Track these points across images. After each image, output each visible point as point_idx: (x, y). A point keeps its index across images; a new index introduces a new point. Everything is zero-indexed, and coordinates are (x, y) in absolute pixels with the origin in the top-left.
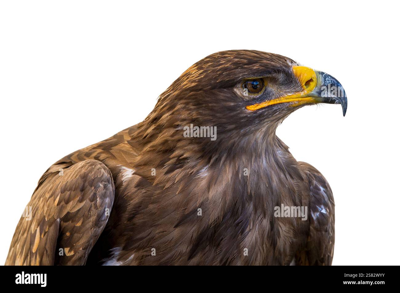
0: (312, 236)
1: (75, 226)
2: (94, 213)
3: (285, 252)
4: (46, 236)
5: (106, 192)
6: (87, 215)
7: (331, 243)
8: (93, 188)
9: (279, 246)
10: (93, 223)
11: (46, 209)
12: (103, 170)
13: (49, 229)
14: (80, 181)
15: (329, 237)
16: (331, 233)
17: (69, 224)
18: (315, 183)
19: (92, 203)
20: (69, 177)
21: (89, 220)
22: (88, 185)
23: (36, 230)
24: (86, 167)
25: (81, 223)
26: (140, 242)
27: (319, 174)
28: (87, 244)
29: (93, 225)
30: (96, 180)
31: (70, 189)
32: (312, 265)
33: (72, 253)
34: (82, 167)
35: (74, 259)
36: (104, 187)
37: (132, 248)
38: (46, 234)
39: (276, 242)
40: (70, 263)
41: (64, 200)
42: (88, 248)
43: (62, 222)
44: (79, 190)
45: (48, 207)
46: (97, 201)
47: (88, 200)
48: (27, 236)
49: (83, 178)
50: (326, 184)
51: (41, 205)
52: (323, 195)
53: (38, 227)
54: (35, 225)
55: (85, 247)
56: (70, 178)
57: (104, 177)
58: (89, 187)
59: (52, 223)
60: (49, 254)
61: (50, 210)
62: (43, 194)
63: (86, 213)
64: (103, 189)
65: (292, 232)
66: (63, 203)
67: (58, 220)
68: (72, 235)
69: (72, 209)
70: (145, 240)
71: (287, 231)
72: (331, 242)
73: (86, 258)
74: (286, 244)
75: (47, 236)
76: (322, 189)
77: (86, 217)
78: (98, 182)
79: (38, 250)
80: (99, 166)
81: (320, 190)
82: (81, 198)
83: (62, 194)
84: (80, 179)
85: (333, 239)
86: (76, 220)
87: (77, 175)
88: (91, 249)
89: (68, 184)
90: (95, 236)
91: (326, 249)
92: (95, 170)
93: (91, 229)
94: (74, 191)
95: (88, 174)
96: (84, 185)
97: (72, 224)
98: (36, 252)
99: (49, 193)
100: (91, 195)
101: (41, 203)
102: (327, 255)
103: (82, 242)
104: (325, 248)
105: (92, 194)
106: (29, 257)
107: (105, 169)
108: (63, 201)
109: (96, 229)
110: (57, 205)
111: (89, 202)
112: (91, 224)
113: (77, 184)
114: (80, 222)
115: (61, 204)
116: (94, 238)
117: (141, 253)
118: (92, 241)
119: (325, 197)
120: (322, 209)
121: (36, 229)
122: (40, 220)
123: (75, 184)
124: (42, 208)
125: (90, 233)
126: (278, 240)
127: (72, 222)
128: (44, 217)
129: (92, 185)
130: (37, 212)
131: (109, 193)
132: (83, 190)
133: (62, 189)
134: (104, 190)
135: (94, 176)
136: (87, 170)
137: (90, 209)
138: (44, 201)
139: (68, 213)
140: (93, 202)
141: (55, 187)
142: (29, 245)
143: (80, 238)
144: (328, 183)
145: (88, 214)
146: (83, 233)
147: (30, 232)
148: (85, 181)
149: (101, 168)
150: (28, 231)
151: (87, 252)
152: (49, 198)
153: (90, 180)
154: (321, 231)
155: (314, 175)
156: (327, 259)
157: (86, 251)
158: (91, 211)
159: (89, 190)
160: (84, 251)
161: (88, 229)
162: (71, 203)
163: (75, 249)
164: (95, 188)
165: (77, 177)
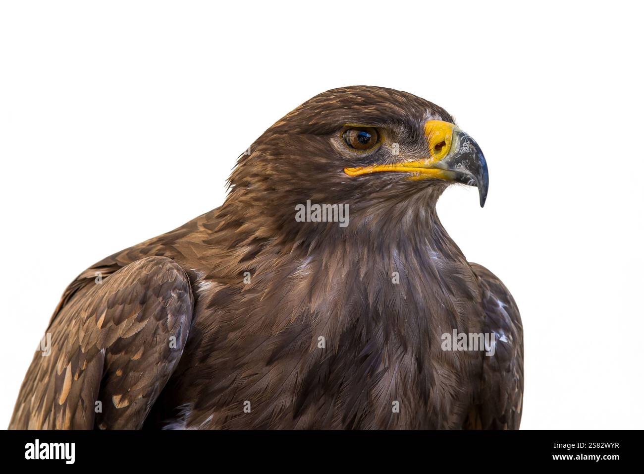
0: (487, 379)
1: (130, 359)
2: (162, 338)
3: (443, 411)
4: (81, 377)
5: (181, 305)
6: (150, 342)
7: (517, 390)
8: (160, 299)
9: (434, 400)
10: (160, 354)
11: (82, 334)
12: (175, 271)
13: (87, 366)
14: (140, 289)
15: (513, 380)
16: (516, 374)
17: (120, 357)
18: (489, 295)
19: (158, 322)
20: (120, 283)
21: (154, 349)
22: (152, 293)
23: (66, 369)
24: (149, 266)
25: (141, 355)
26: (220, 395)
27: (496, 281)
28: (150, 388)
29: (160, 358)
30: (165, 286)
31: (123, 302)
32: (486, 428)
33: (126, 403)
34: (142, 267)
35: (128, 412)
36: (178, 298)
37: (210, 406)
38: (83, 375)
39: (427, 392)
40: (121, 420)
41: (114, 318)
42: (152, 396)
43: (109, 355)
44: (137, 303)
45: (86, 331)
46: (167, 319)
47: (152, 318)
48: (49, 380)
49: (144, 284)
50: (508, 296)
51: (74, 331)
52: (501, 314)
53: (68, 365)
54: (63, 362)
55: (146, 394)
56: (122, 285)
57: (178, 282)
58: (153, 298)
59: (93, 356)
60: (86, 406)
61: (90, 337)
62: (74, 315)
63: (149, 338)
64: (177, 300)
65: (454, 377)
66: (111, 324)
67: (103, 351)
68: (125, 373)
69: (126, 332)
70: (227, 391)
71: (446, 376)
72: (518, 388)
73: (147, 411)
74: (444, 397)
75: (85, 376)
76: (501, 304)
77: (149, 346)
78: (168, 289)
79: (68, 401)
80: (169, 265)
81: (497, 305)
82: (141, 314)
83: (109, 310)
84: (139, 285)
85: (520, 385)
86: (133, 350)
87: (134, 280)
88: (156, 397)
89: (120, 294)
90: (164, 377)
91: (510, 401)
92: (164, 270)
93: (157, 364)
94: (129, 304)
95: (152, 277)
96: (145, 295)
97: (126, 357)
98: (65, 404)
99: (87, 311)
100: (157, 310)
101: (74, 327)
102: (511, 411)
103: (143, 385)
104: (508, 398)
105: (159, 308)
106: (52, 413)
107: (178, 270)
108: (112, 321)
109: (165, 365)
110: (102, 327)
111: (154, 321)
112: (156, 355)
113: (134, 293)
114: (138, 353)
115: (109, 325)
116: (162, 378)
117: (224, 412)
118: (158, 384)
119: (506, 318)
120: (501, 336)
121: (65, 367)
122: (73, 352)
123: (131, 294)
124: (76, 334)
125: (156, 370)
126: (431, 389)
127: (126, 353)
128: (80, 347)
129: (158, 295)
130: (66, 341)
131: (185, 308)
132: (143, 302)
133: (110, 302)
134: (178, 302)
135: (161, 280)
136: (151, 271)
137: (155, 333)
138: (78, 324)
139: (120, 339)
140: (161, 322)
141: (96, 301)
142: (52, 394)
143: (138, 379)
144: (511, 295)
145: (153, 340)
146: (144, 370)
147: (54, 373)
148: (147, 289)
149: (173, 269)
150: (51, 372)
151: (149, 402)
152: (87, 318)
153: (155, 286)
154: (499, 371)
155: (489, 283)
156: (511, 417)
157: (148, 400)
158: (157, 336)
159: (153, 303)
160: (145, 399)
161: (152, 364)
162: (124, 323)
163: (131, 396)
164: (163, 299)
165: (134, 283)
